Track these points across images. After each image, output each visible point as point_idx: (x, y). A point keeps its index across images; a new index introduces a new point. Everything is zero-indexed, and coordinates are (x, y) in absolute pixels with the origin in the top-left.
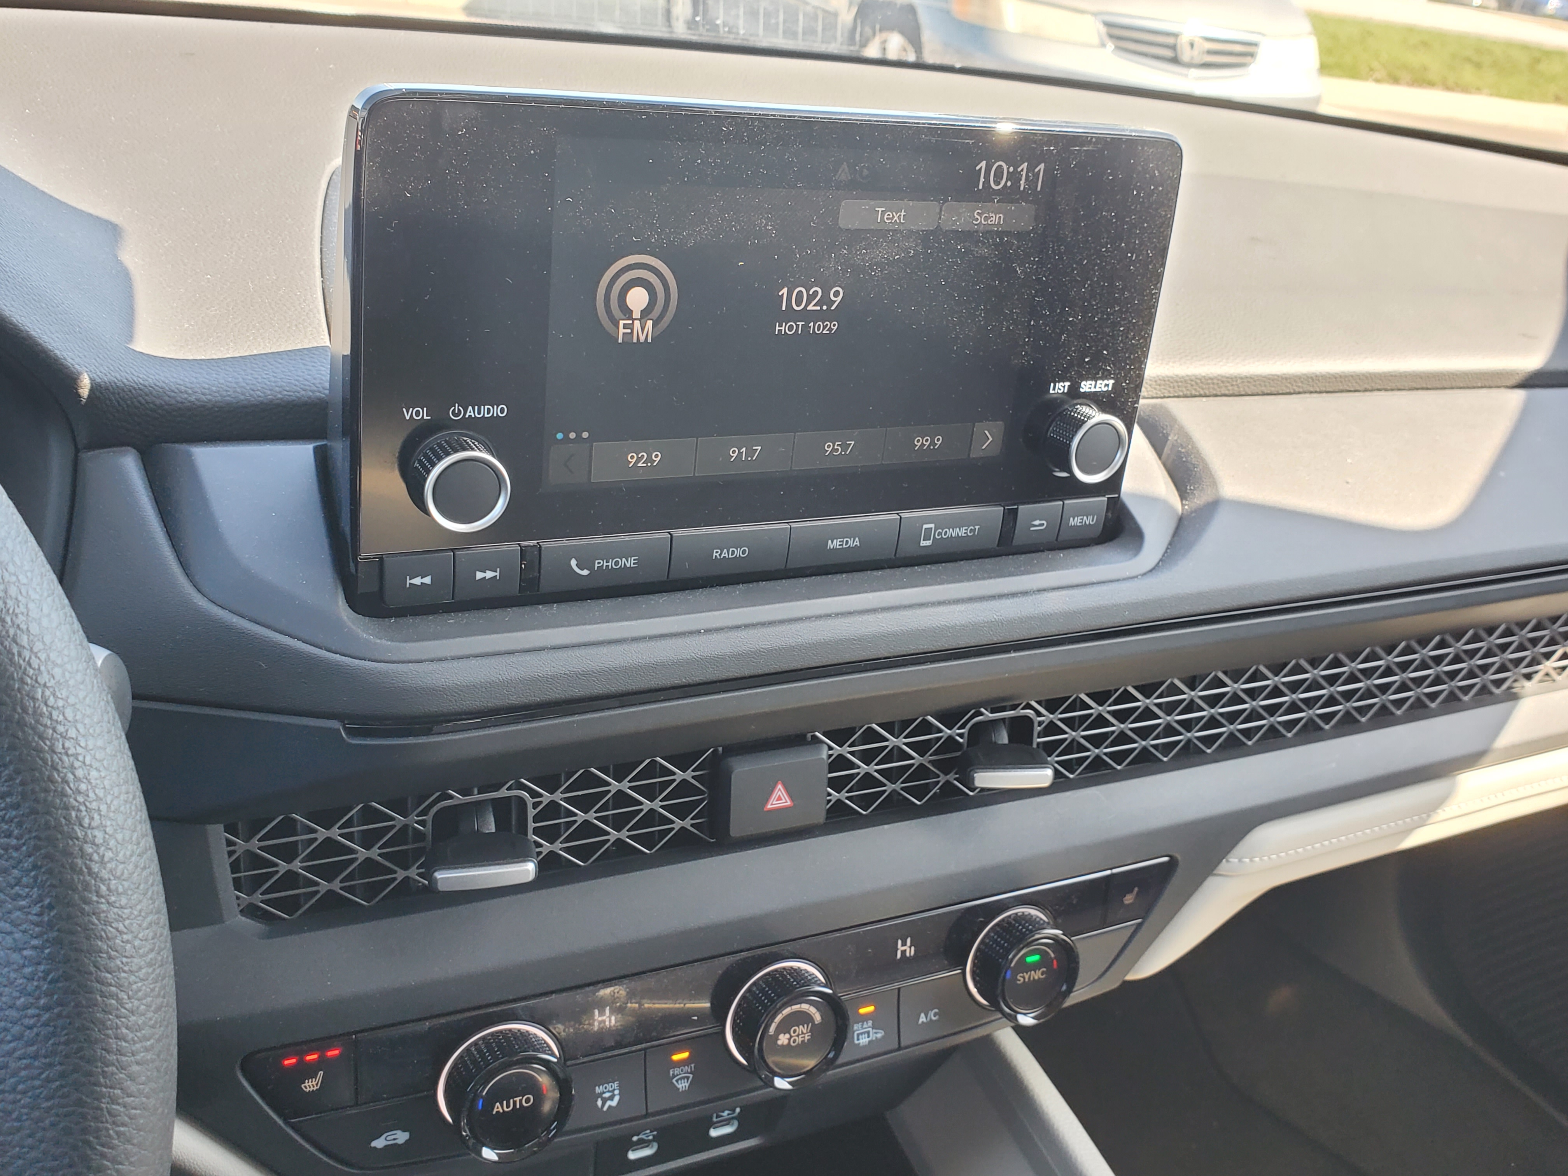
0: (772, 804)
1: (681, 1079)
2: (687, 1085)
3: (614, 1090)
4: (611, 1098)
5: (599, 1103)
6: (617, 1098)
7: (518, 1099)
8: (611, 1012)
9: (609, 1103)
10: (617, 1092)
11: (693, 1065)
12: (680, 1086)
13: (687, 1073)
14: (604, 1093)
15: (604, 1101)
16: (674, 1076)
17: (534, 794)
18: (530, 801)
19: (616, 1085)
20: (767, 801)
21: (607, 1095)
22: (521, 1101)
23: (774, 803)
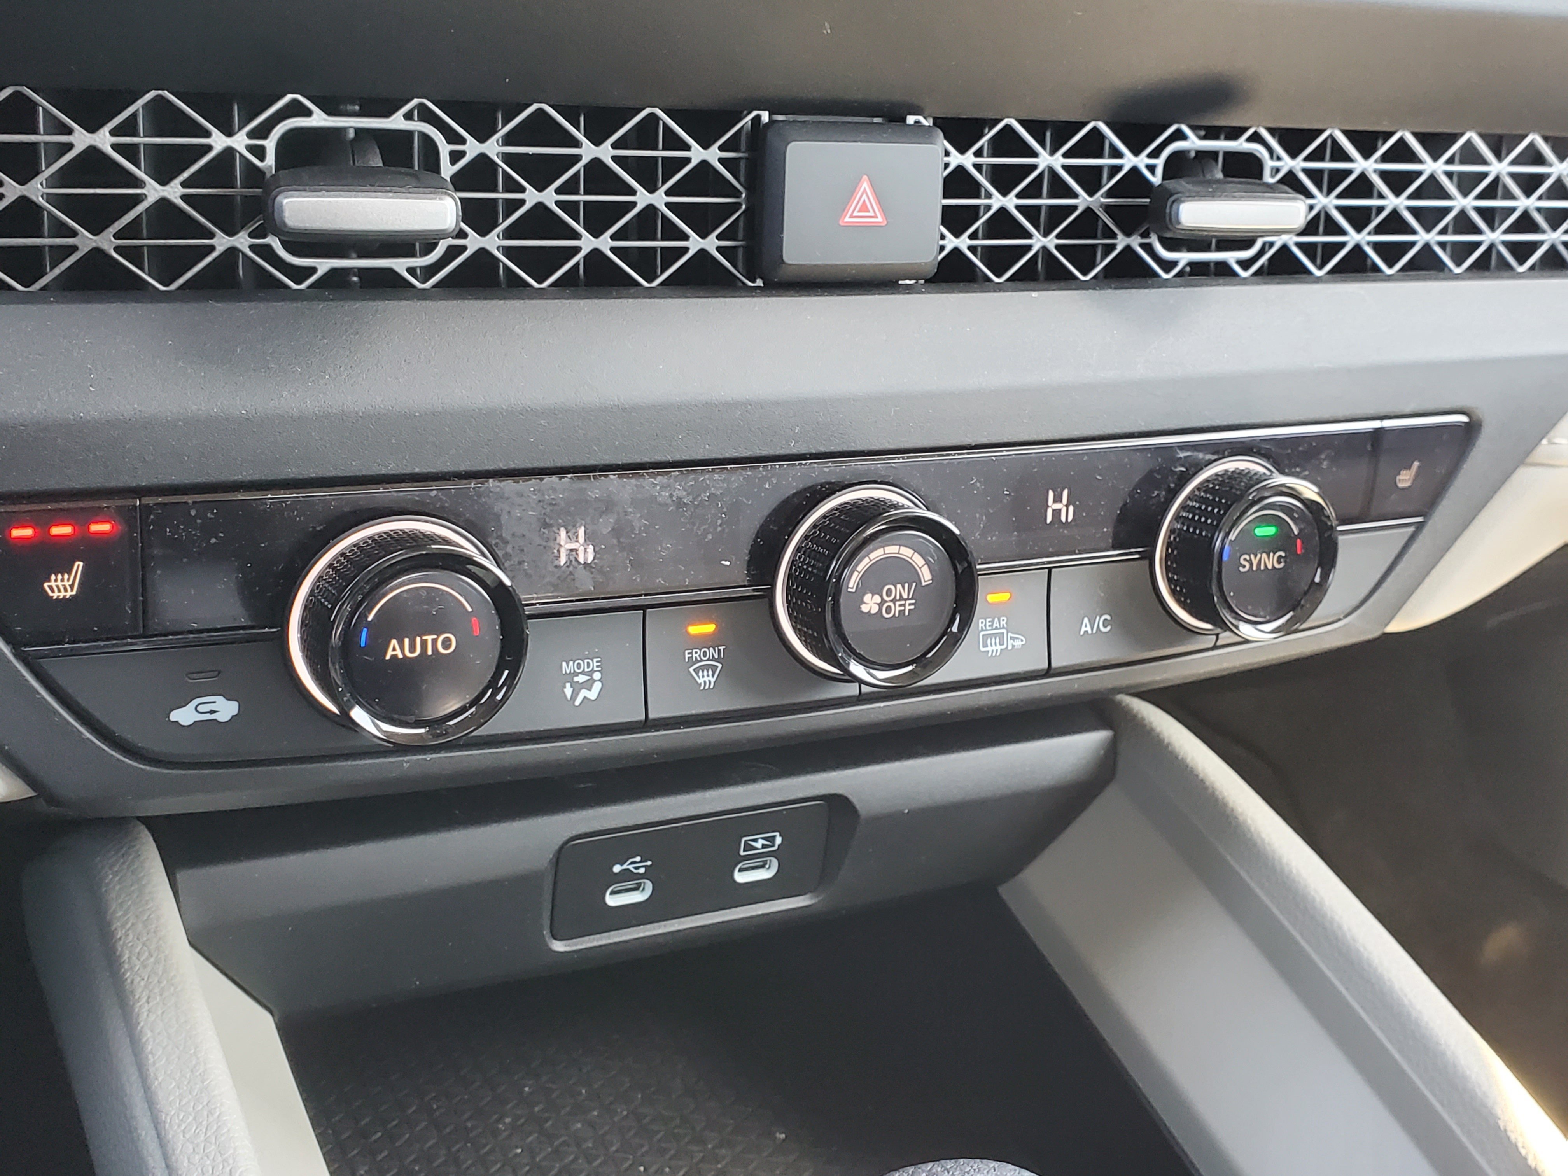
0: (851, 216)
1: (702, 668)
2: (713, 680)
3: (593, 671)
4: (588, 685)
5: (568, 691)
6: (597, 686)
7: (429, 638)
8: (588, 538)
9: (584, 693)
10: (597, 676)
11: (722, 648)
12: (701, 681)
13: (714, 659)
14: (577, 674)
15: (577, 688)
16: (692, 662)
17: (453, 137)
18: (445, 149)
19: (594, 664)
20: (843, 210)
21: (581, 679)
22: (434, 642)
23: (855, 214)
